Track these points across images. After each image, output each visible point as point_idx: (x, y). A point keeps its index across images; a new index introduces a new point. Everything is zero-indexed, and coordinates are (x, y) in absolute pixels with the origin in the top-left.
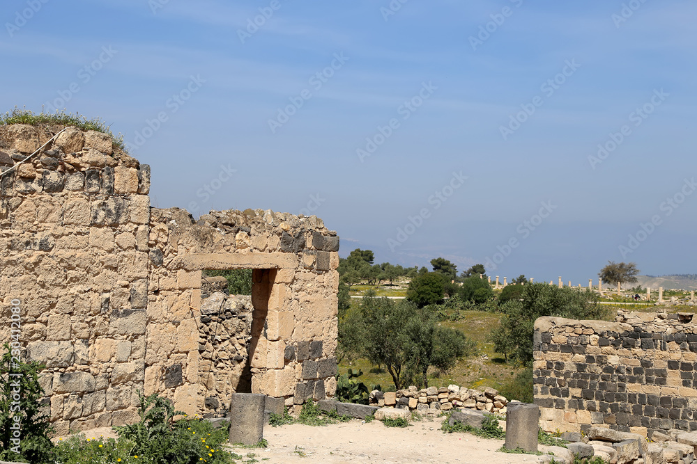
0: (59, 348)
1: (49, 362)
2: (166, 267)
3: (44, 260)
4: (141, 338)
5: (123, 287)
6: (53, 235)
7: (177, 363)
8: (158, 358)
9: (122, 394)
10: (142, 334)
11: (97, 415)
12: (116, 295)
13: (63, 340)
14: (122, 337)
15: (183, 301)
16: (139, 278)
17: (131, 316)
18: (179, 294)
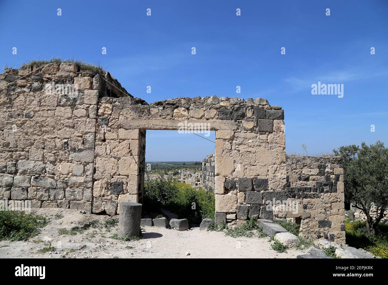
0: (35, 164)
1: (29, 170)
2: (110, 127)
3: (27, 122)
4: (91, 165)
5: (77, 137)
6: (34, 111)
7: (120, 181)
8: (104, 176)
9: (76, 193)
10: (92, 163)
11: (59, 201)
12: (73, 140)
13: (38, 161)
14: (76, 163)
15: (123, 146)
16: (89, 132)
17: (83, 152)
18: (120, 143)
